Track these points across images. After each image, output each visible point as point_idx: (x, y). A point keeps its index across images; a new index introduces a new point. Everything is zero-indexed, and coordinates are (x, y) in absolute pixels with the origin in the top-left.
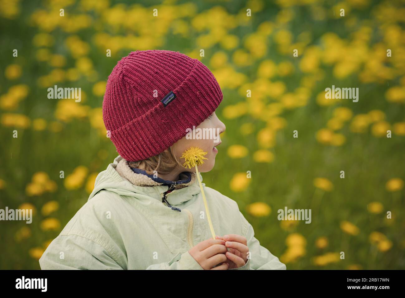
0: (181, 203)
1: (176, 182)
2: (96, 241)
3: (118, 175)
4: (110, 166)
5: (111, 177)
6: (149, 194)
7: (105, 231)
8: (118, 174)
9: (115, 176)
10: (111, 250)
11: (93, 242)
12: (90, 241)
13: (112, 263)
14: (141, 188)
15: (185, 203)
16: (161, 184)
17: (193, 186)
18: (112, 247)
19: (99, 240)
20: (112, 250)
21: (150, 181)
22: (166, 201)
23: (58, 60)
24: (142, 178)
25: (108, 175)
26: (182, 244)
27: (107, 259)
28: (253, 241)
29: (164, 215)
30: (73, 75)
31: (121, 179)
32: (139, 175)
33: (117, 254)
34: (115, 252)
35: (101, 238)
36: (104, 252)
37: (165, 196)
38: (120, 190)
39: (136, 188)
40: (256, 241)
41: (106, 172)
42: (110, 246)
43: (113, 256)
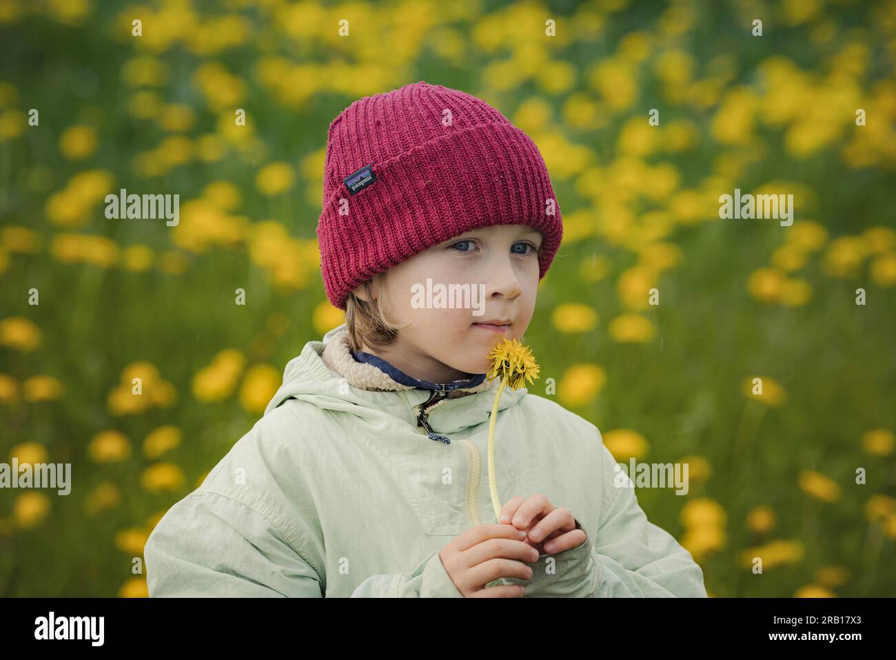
0: (461, 430)
1: (443, 385)
2: (256, 507)
3: (322, 366)
4: (308, 348)
5: (308, 371)
6: (388, 407)
7: (276, 485)
8: (322, 363)
9: (316, 368)
10: (286, 527)
11: (249, 510)
12: (243, 507)
13: (289, 558)
14: (369, 394)
15: (471, 428)
16: (411, 388)
17: (492, 394)
18: (290, 522)
19: (261, 505)
20: (288, 527)
21: (386, 381)
22: (427, 423)
23: (177, 116)
24: (369, 373)
25: (303, 366)
26: (452, 516)
27: (278, 547)
28: (631, 513)
29: (414, 452)
30: (210, 150)
31: (327, 374)
32: (364, 368)
33: (301, 538)
34: (295, 532)
35: (267, 501)
36: (269, 530)
37: (423, 412)
38: (322, 399)
39: (358, 396)
40: (638, 515)
41: (299, 360)
42: (286, 520)
43: (291, 540)
